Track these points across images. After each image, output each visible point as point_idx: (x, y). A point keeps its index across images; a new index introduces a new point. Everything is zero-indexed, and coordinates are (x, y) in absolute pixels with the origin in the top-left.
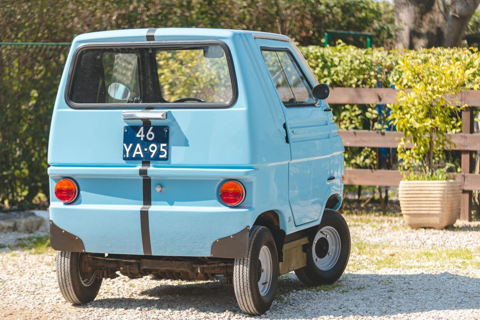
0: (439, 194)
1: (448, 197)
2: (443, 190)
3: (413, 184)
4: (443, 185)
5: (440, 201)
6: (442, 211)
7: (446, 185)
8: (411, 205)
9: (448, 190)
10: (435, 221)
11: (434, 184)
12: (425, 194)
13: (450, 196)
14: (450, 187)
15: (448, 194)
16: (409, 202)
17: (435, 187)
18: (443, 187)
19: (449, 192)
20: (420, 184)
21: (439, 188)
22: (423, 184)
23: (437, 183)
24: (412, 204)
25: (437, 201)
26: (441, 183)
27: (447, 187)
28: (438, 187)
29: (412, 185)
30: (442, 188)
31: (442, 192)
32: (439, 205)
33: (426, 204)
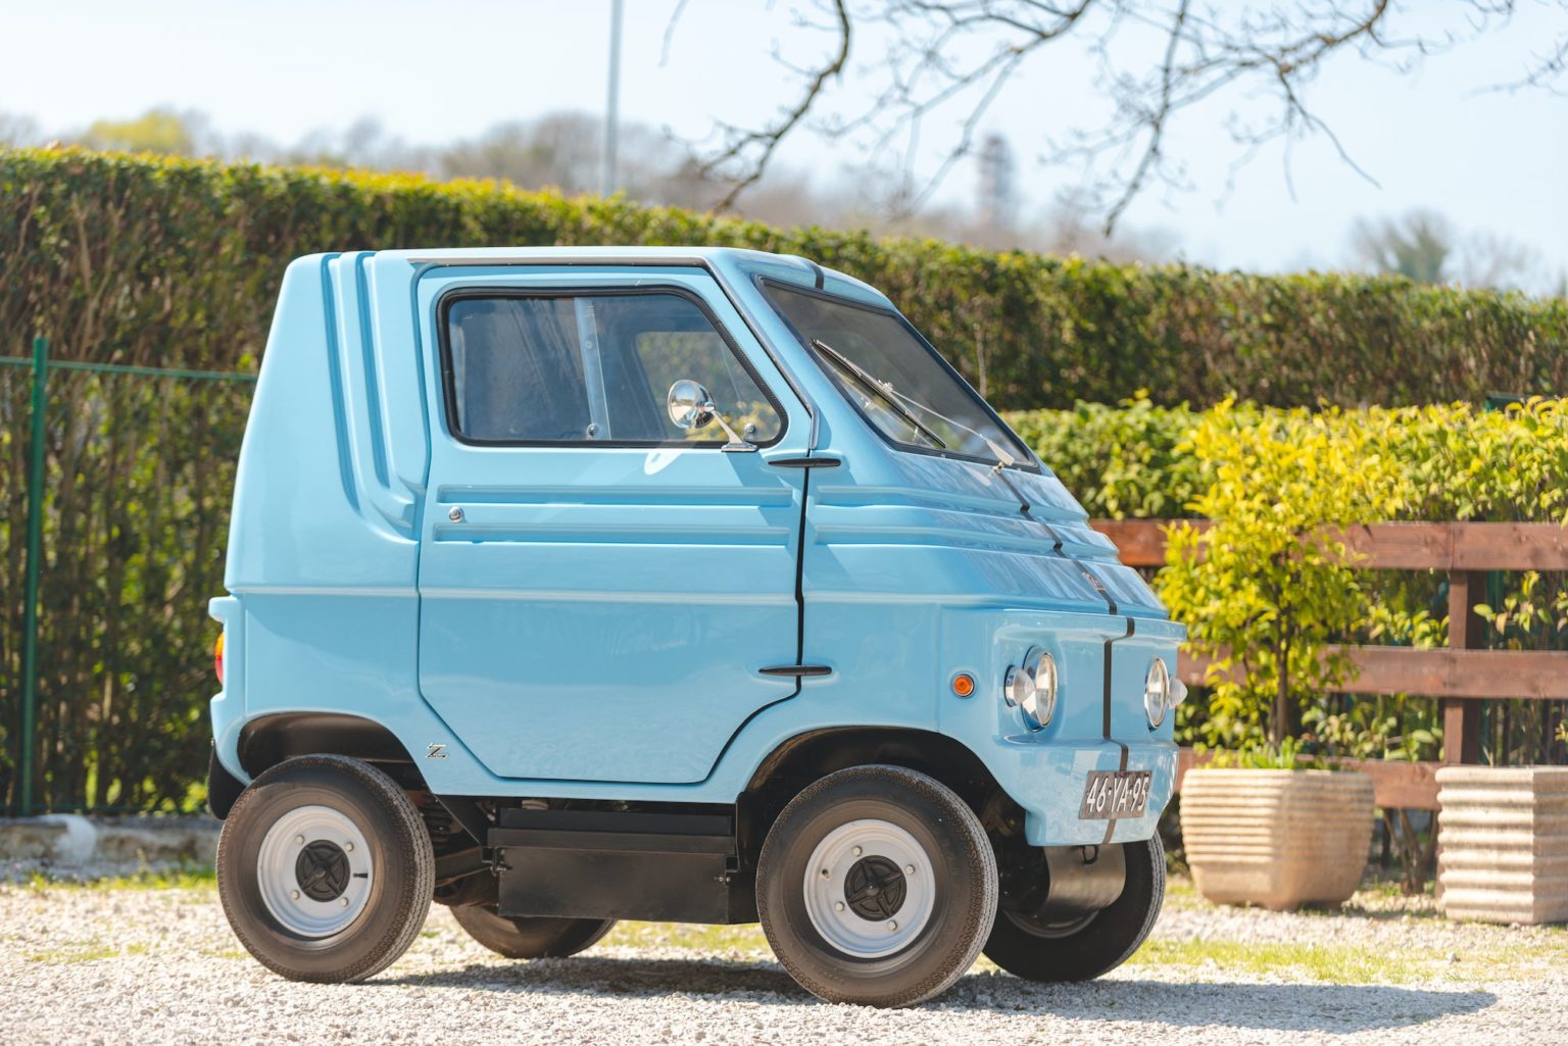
0: (1266, 806)
1: (1291, 819)
2: (1279, 798)
3: (1209, 777)
4: (1279, 782)
5: (1267, 826)
6: (1276, 856)
7: (1286, 782)
8: (1202, 839)
9: (1293, 798)
10: (1259, 883)
11: (1257, 778)
12: (1233, 806)
13: (1297, 814)
14: (1300, 789)
15: (1291, 808)
16: (1198, 830)
17: (1257, 787)
18: (1280, 787)
19: (1297, 804)
20: (1225, 777)
21: (1267, 792)
22: (1231, 777)
23: (1265, 777)
24: (1206, 835)
25: (1260, 826)
26: (1274, 778)
27: (1289, 787)
28: (1265, 787)
29: (1206, 782)
30: (1275, 792)
31: (1274, 802)
32: (1266, 840)
33: (1238, 835)
